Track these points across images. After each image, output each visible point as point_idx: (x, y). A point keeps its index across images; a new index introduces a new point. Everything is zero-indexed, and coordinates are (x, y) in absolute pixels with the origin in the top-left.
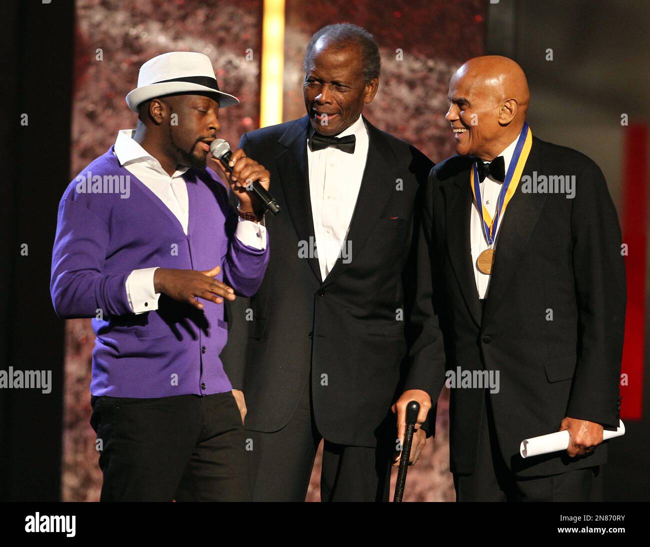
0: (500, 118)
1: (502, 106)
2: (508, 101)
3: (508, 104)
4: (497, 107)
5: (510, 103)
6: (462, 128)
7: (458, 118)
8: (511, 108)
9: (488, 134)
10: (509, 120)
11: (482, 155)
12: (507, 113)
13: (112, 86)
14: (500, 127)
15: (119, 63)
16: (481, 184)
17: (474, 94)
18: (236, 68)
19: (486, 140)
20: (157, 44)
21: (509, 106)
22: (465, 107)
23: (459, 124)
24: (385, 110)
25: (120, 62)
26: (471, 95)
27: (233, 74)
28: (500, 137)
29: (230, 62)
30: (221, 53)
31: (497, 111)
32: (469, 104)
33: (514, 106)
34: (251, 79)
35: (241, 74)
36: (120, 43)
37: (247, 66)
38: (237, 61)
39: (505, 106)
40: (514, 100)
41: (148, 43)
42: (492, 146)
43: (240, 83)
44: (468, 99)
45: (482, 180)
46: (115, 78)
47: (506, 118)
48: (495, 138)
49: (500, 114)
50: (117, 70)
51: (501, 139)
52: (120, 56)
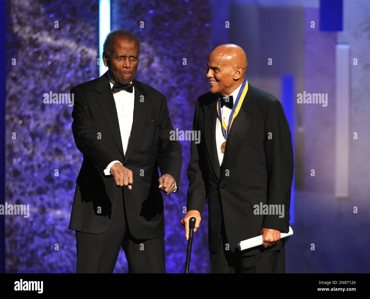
0: (234, 76)
1: (235, 70)
2: (238, 68)
3: (238, 70)
4: (233, 71)
5: (239, 69)
6: (214, 81)
7: (213, 76)
8: (240, 71)
9: (228, 84)
10: (239, 77)
11: (223, 94)
12: (237, 74)
13: (24, 64)
14: (234, 81)
15: (27, 53)
16: (222, 108)
17: (222, 65)
18: (86, 53)
19: (226, 87)
20: (46, 42)
21: (239, 71)
22: (217, 71)
23: (213, 79)
24: (162, 72)
25: (29, 52)
26: (220, 65)
27: (85, 56)
28: (233, 85)
29: (83, 50)
30: (79, 46)
31: (233, 73)
32: (219, 69)
33: (241, 70)
34: (94, 59)
35: (89, 56)
36: (28, 42)
37: (92, 52)
38: (87, 50)
39: (237, 71)
40: (241, 67)
41: (42, 42)
42: (229, 90)
43: (89, 60)
44: (219, 67)
45: (222, 107)
46: (26, 60)
47: (237, 76)
48: (231, 86)
49: (234, 74)
50: (27, 56)
51: (234, 86)
52: (28, 49)
